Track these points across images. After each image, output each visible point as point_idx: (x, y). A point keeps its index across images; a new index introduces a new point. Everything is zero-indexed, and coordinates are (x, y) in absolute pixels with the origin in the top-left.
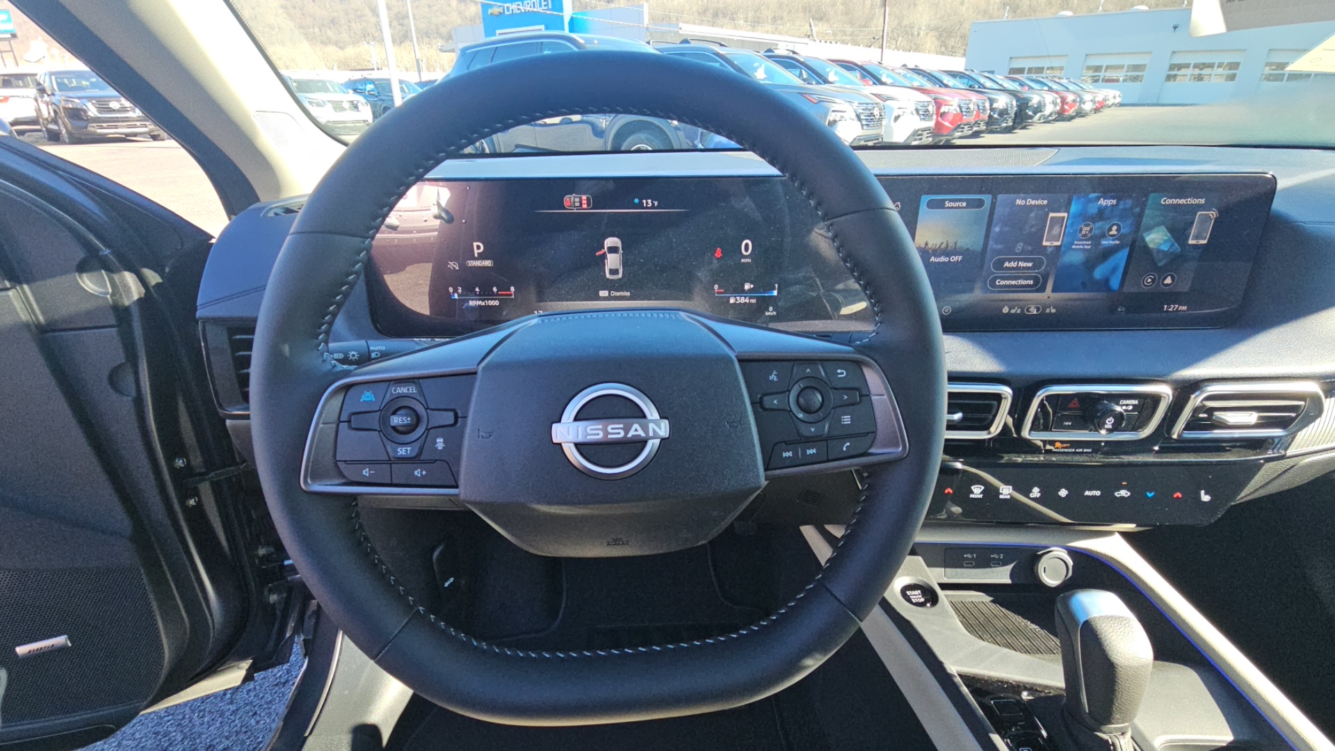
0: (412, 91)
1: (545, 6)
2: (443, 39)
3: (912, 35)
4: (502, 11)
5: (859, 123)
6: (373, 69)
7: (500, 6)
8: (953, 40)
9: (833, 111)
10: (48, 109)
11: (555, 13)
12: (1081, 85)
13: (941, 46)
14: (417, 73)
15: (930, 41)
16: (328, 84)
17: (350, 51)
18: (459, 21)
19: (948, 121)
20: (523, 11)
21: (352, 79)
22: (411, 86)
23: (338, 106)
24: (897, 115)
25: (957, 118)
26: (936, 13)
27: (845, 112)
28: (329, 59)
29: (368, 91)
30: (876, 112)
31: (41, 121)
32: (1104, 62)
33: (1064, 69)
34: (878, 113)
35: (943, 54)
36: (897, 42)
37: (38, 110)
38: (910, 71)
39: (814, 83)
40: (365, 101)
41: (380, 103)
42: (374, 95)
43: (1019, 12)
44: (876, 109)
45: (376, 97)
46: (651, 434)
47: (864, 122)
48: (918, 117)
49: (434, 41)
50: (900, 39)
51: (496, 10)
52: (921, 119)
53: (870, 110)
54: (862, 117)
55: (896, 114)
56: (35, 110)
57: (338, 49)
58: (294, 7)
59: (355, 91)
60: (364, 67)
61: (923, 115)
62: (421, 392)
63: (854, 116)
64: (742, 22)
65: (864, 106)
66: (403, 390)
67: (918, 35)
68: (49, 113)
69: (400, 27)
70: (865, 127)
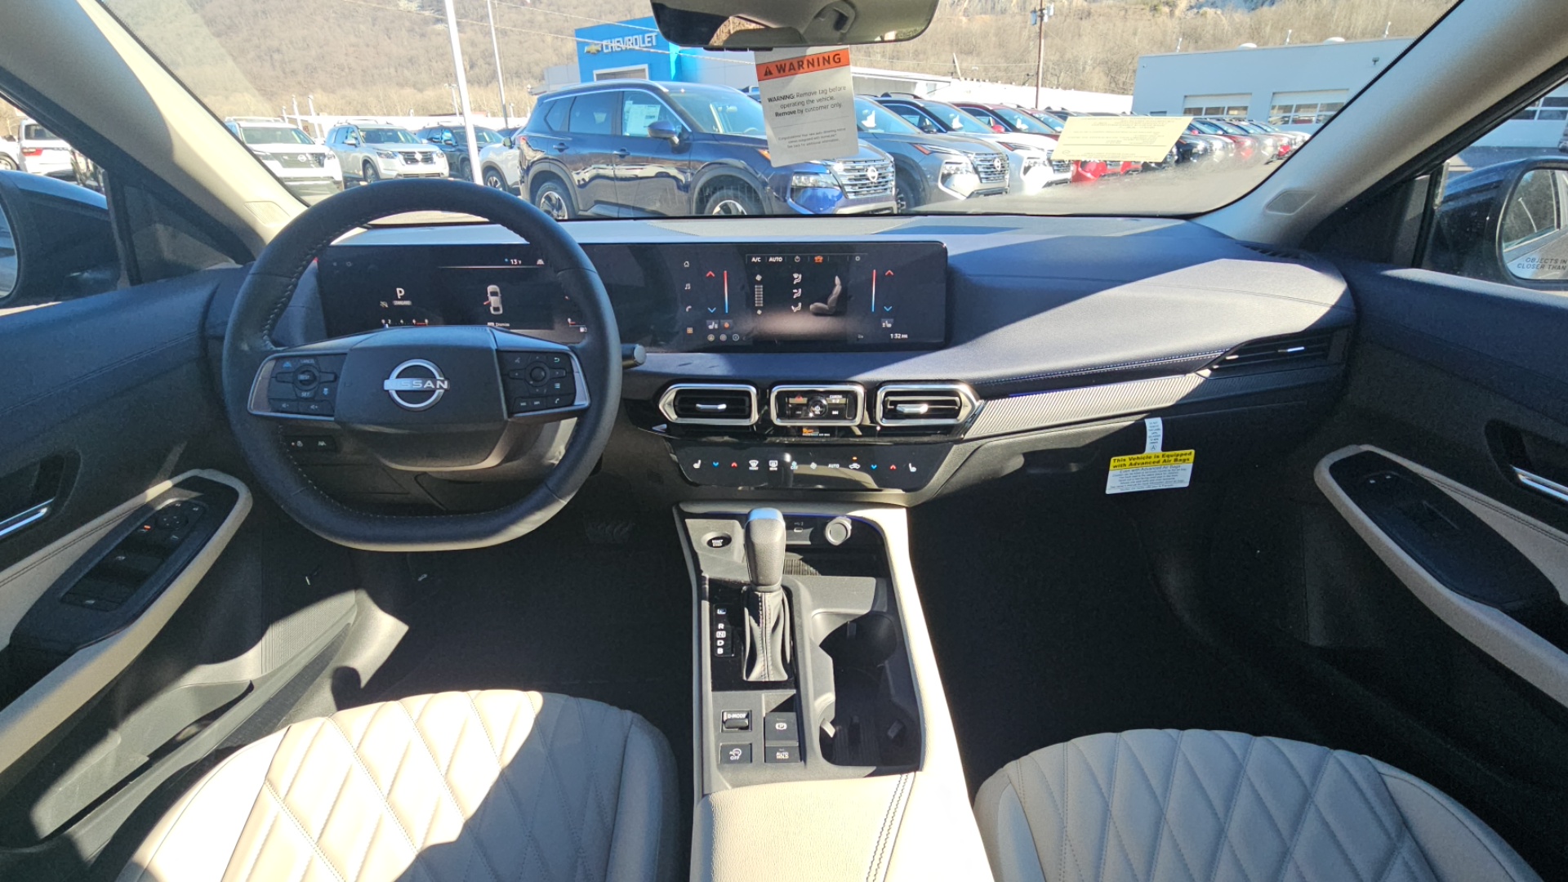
0: (494, 140)
1: (649, 42)
2: (536, 79)
3: (1076, 70)
4: (600, 49)
5: (976, 176)
6: (455, 114)
7: (598, 44)
8: (1124, 75)
9: (947, 163)
10: (87, 163)
11: (660, 51)
12: (1265, 128)
13: (1110, 83)
14: (503, 119)
15: (1098, 77)
16: (399, 133)
17: (430, 94)
18: (555, 59)
19: (1090, 171)
20: (624, 48)
21: (427, 127)
22: (493, 134)
23: (410, 158)
24: (1027, 165)
25: (1100, 169)
26: (1104, 45)
27: (960, 163)
28: (406, 103)
29: (445, 141)
30: (997, 164)
31: (78, 176)
32: (1294, 101)
33: (1249, 109)
34: (999, 164)
35: (1113, 92)
36: (1058, 77)
37: (75, 164)
38: (1052, 115)
39: (935, 130)
40: (441, 152)
41: (458, 153)
42: (451, 144)
43: (1200, 43)
44: (997, 160)
45: (454, 146)
46: (438, 387)
47: (983, 175)
48: (1051, 169)
49: (525, 82)
50: (1062, 74)
51: (593, 48)
52: (1054, 170)
53: (989, 161)
54: (980, 169)
55: (1025, 164)
56: (72, 164)
57: (416, 91)
58: (368, 46)
59: (431, 140)
60: (446, 112)
61: (1057, 165)
62: (317, 362)
63: (971, 168)
64: (879, 57)
65: (982, 157)
66: (306, 361)
67: (1084, 69)
68: (88, 167)
69: (487, 66)
70: (984, 181)
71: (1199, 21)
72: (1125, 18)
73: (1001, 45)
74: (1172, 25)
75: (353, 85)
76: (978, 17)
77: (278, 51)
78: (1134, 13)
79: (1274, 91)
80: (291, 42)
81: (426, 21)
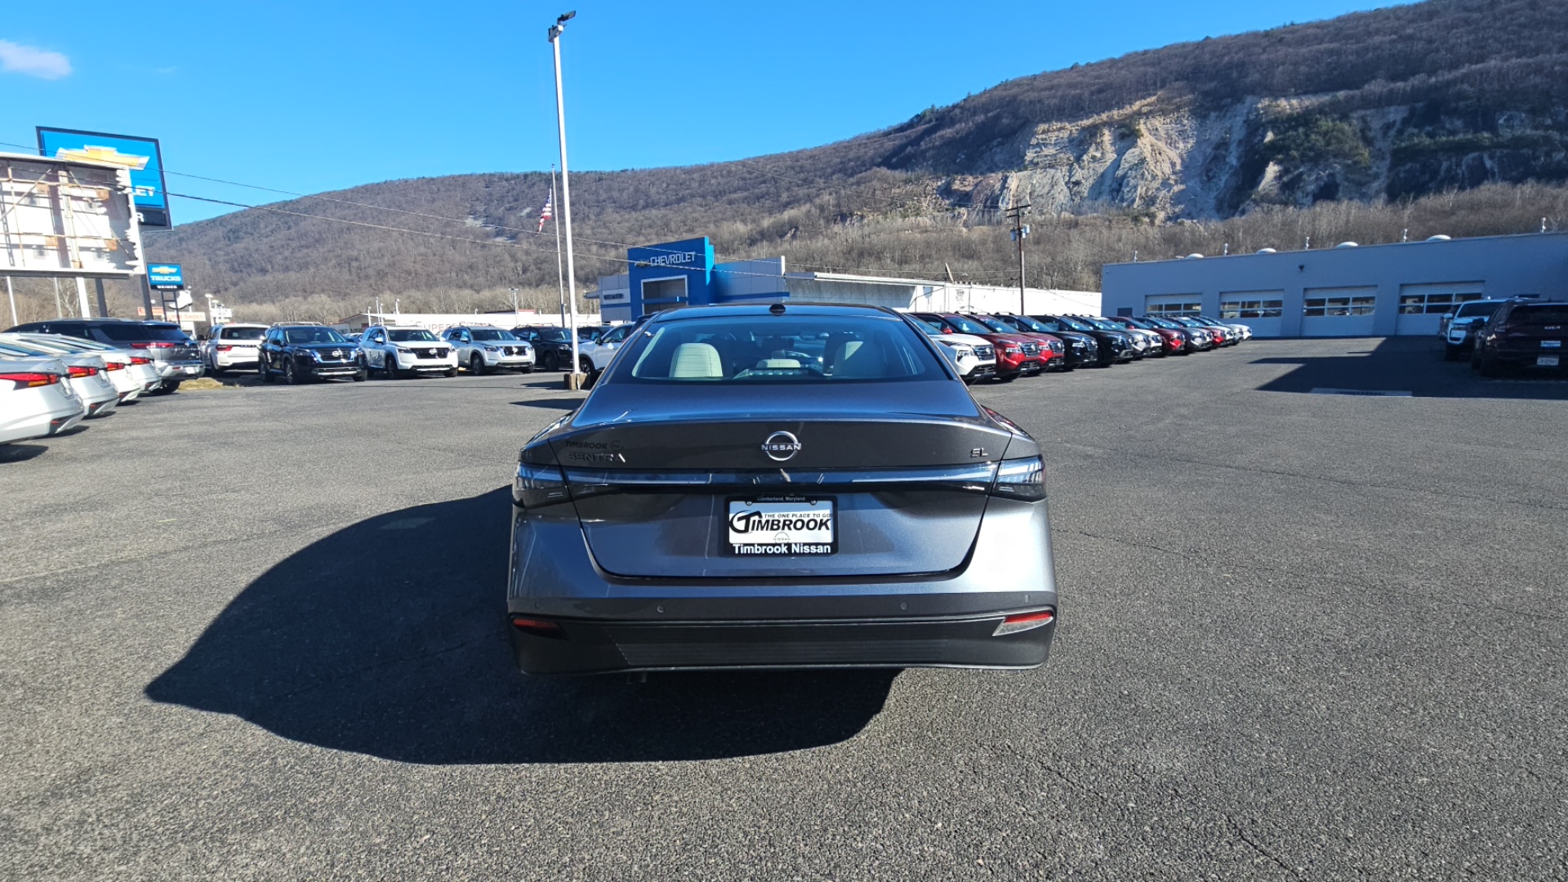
16: (498, 333)
21: (518, 327)
23: (508, 351)
40: (531, 346)
51: (642, 263)
52: (979, 359)
71: (1178, 229)
72: (1110, 228)
73: (998, 251)
74: (1153, 232)
75: (417, 287)
76: (976, 227)
77: (356, 259)
78: (1118, 223)
79: (1222, 290)
80: (368, 253)
81: (488, 235)
